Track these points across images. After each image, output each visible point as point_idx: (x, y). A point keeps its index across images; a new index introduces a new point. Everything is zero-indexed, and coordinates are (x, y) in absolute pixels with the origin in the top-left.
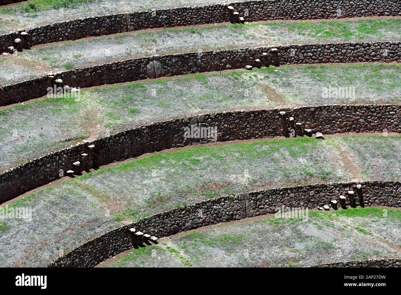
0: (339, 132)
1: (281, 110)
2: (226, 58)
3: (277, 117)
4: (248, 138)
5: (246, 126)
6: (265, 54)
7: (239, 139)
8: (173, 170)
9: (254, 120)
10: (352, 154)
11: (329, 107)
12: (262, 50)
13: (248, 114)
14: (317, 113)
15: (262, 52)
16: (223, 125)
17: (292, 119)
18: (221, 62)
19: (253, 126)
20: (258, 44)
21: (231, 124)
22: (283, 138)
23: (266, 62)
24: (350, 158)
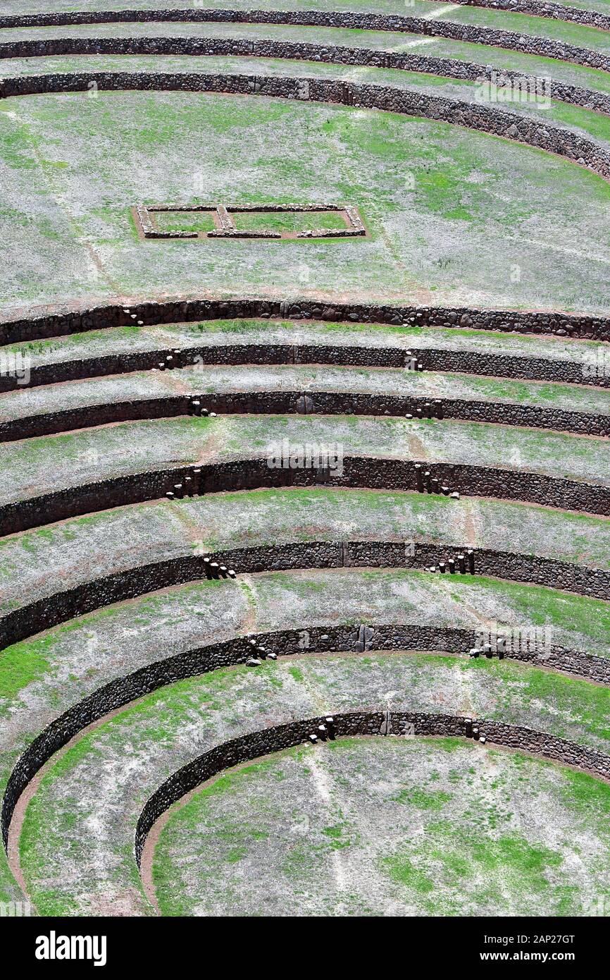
0: (479, 495)
1: (417, 463)
2: (385, 404)
3: (412, 469)
4: (379, 487)
5: (377, 474)
6: (427, 404)
7: (369, 487)
8: (277, 508)
9: (386, 469)
10: (478, 519)
11: (470, 466)
12: (426, 400)
13: (380, 462)
14: (456, 471)
15: (426, 402)
16: (351, 470)
17: (427, 473)
18: (379, 407)
19: (385, 476)
20: (423, 393)
21: (360, 470)
22: (416, 492)
23: (428, 414)
24: (474, 522)
